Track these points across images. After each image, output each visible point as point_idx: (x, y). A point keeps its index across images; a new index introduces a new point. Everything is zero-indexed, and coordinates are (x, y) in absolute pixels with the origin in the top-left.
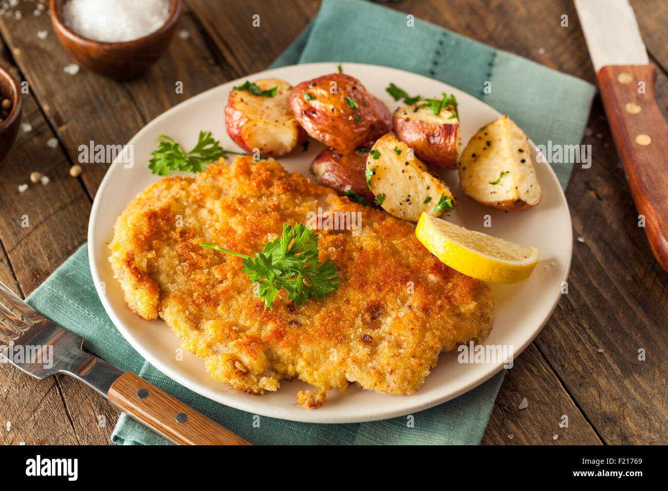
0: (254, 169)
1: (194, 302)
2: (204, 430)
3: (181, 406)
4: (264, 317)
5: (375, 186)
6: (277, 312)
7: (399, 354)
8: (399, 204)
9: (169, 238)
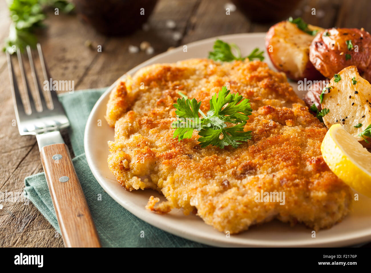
0: (260, 69)
1: (140, 121)
2: (69, 192)
3: (71, 173)
4: (172, 144)
5: (326, 102)
6: (184, 145)
7: (236, 199)
8: (336, 121)
9: (165, 85)
